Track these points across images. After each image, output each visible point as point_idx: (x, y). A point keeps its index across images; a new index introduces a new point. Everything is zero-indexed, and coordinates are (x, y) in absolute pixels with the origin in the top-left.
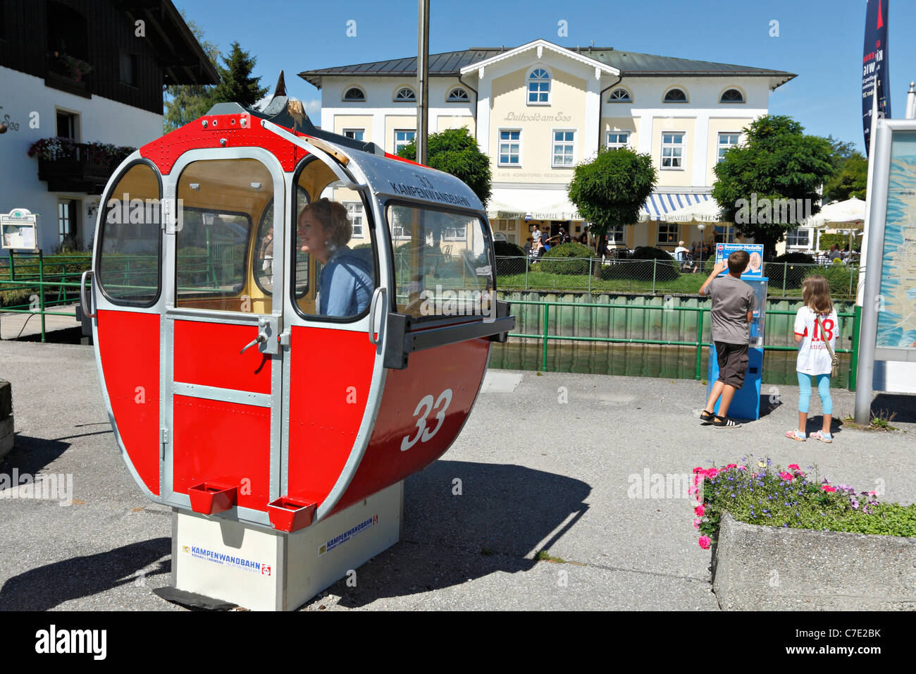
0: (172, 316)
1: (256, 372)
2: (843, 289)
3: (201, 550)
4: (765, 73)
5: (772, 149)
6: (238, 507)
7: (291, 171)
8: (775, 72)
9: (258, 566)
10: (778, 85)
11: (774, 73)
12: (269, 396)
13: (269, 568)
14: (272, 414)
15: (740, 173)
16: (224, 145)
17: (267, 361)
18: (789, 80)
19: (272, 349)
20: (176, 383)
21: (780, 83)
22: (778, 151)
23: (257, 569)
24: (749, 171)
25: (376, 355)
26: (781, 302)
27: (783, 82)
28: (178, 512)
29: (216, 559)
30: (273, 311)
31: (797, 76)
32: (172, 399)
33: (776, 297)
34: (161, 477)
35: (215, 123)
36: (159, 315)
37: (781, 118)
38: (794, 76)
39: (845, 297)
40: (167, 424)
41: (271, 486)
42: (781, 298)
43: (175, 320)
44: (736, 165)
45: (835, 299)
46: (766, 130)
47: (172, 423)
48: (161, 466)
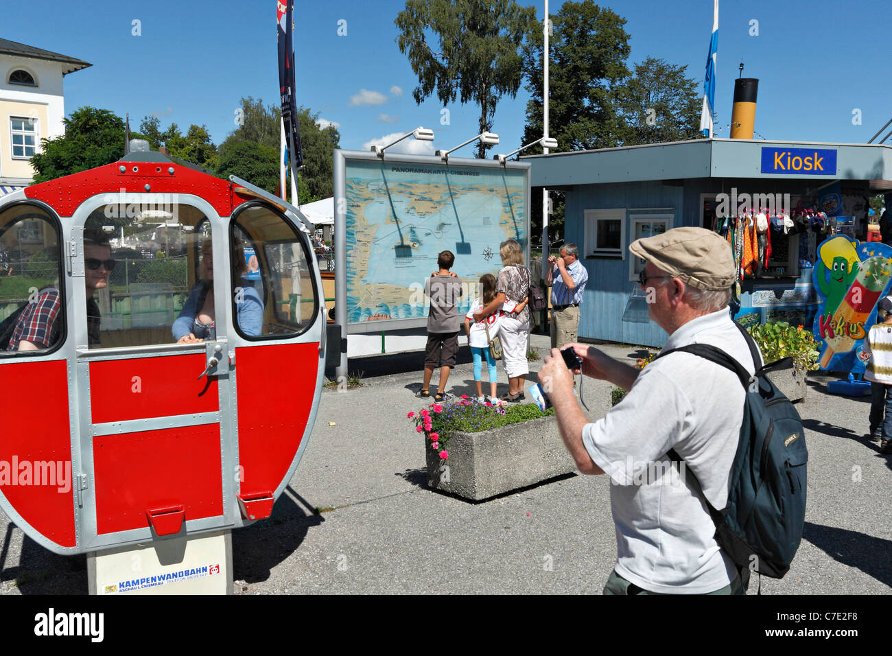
0: (87, 359)
1: (200, 395)
2: (180, 281)
3: (133, 582)
4: (57, 58)
5: (100, 143)
6: (187, 522)
7: (227, 216)
8: (68, 58)
9: (205, 569)
10: (69, 72)
11: (66, 59)
12: (217, 412)
13: (218, 567)
14: (221, 428)
15: (68, 166)
16: (148, 191)
17: (213, 382)
18: (82, 68)
19: (221, 370)
20: (95, 425)
21: (72, 69)
22: (105, 145)
23: (205, 572)
24: (78, 165)
25: (320, 359)
26: (126, 299)
27: (76, 70)
28: (96, 556)
29: (154, 582)
30: (218, 337)
31: (92, 65)
32: (92, 442)
33: (120, 294)
34: (77, 526)
35: (136, 170)
36: (65, 360)
37: (103, 112)
38: (89, 65)
39: (182, 288)
40: (85, 469)
41: (223, 491)
42: (124, 294)
43: (90, 362)
44: (62, 158)
45: (174, 291)
46: (91, 123)
47: (93, 467)
48: (76, 514)
